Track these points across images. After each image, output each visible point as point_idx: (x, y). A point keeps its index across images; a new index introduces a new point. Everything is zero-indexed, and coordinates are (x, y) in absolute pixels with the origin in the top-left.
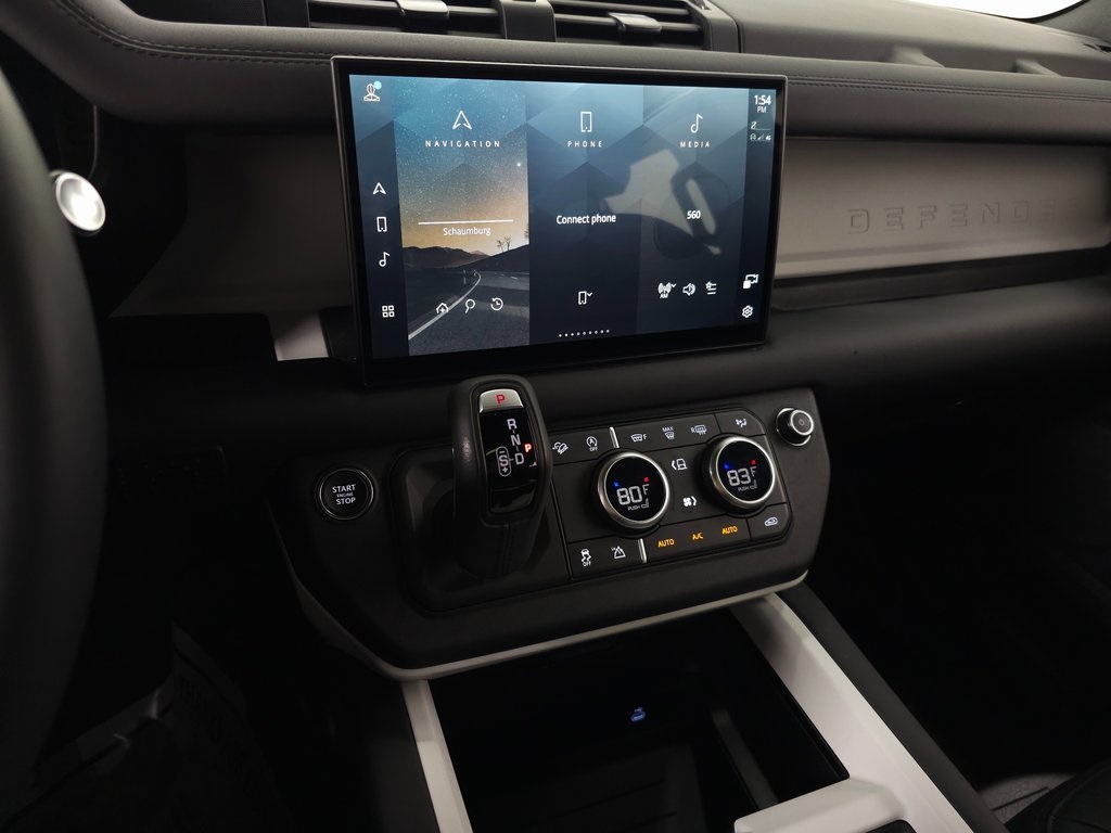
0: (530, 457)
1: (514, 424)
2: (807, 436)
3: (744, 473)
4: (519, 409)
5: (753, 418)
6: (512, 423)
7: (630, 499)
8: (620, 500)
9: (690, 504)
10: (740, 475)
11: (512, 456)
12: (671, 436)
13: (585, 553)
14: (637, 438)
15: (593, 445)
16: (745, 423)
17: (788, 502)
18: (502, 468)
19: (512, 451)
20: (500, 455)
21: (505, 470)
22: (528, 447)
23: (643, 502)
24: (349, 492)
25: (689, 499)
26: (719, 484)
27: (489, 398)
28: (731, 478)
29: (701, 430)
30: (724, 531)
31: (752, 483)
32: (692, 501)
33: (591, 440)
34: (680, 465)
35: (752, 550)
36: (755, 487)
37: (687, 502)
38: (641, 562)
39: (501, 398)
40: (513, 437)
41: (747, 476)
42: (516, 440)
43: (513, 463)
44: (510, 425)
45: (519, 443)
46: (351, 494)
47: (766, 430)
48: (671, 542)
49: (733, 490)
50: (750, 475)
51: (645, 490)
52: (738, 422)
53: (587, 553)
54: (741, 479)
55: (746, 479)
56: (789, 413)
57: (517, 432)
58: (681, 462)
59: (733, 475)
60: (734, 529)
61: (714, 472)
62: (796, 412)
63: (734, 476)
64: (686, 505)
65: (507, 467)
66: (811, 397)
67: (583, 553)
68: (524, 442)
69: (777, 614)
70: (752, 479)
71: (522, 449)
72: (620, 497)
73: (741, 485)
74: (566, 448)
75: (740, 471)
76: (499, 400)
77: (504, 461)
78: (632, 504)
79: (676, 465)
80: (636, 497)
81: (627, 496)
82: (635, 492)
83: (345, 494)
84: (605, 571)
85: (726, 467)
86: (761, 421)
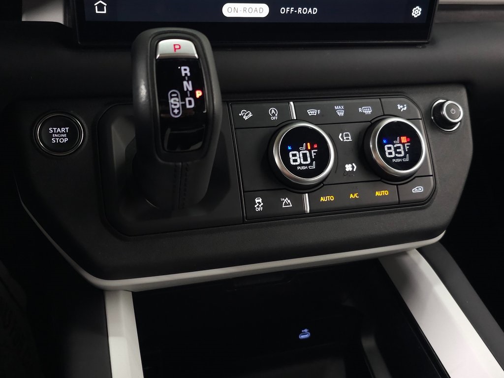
0: (200, 102)
1: (188, 72)
2: (456, 123)
3: (399, 148)
4: (194, 59)
5: (411, 104)
6: (185, 71)
7: (300, 160)
8: (291, 161)
9: (351, 169)
10: (396, 149)
11: (183, 100)
12: (341, 113)
13: (258, 200)
14: (312, 112)
15: (274, 115)
16: (405, 109)
17: (434, 175)
18: (173, 109)
19: (184, 95)
20: (172, 97)
21: (176, 111)
22: (199, 94)
23: (311, 164)
24: (63, 133)
25: (350, 165)
26: (376, 155)
27: (166, 46)
28: (387, 151)
29: (367, 111)
30: (377, 194)
31: (405, 157)
32: (353, 167)
33: (273, 110)
34: (346, 137)
35: (399, 211)
36: (407, 160)
37: (348, 168)
38: (304, 213)
39: (177, 47)
40: (185, 83)
41: (401, 150)
42: (188, 86)
43: (184, 106)
44: (183, 73)
45: (190, 89)
46: (65, 135)
47: (422, 115)
48: (331, 198)
49: (389, 161)
50: (404, 149)
51: (313, 154)
52: (399, 107)
53: (260, 200)
54: (396, 152)
55: (400, 153)
56: (442, 104)
57: (190, 79)
58: (347, 135)
59: (389, 148)
60: (385, 193)
61: (373, 145)
62: (449, 102)
63: (390, 150)
64: (347, 170)
65: (178, 109)
66: (463, 93)
67: (257, 201)
68: (195, 88)
69: (415, 265)
70: (406, 153)
71: (193, 94)
72: (292, 158)
73: (395, 158)
74: (250, 115)
75: (395, 146)
76: (175, 49)
77: (175, 103)
78: (301, 165)
79: (342, 137)
80: (305, 159)
81: (297, 158)
82: (305, 155)
83: (60, 135)
84: (273, 217)
85: (385, 141)
86: (418, 107)
